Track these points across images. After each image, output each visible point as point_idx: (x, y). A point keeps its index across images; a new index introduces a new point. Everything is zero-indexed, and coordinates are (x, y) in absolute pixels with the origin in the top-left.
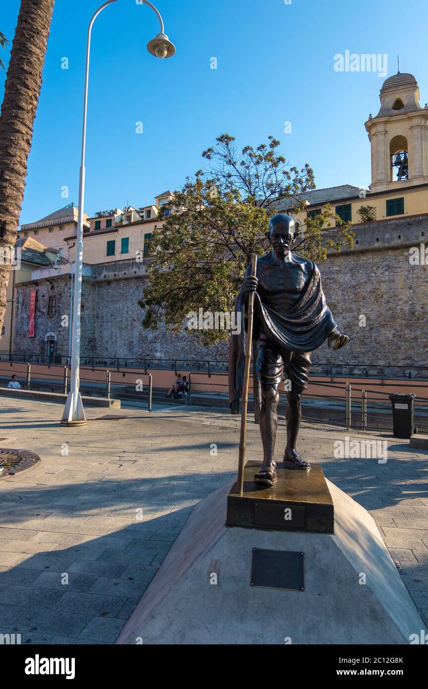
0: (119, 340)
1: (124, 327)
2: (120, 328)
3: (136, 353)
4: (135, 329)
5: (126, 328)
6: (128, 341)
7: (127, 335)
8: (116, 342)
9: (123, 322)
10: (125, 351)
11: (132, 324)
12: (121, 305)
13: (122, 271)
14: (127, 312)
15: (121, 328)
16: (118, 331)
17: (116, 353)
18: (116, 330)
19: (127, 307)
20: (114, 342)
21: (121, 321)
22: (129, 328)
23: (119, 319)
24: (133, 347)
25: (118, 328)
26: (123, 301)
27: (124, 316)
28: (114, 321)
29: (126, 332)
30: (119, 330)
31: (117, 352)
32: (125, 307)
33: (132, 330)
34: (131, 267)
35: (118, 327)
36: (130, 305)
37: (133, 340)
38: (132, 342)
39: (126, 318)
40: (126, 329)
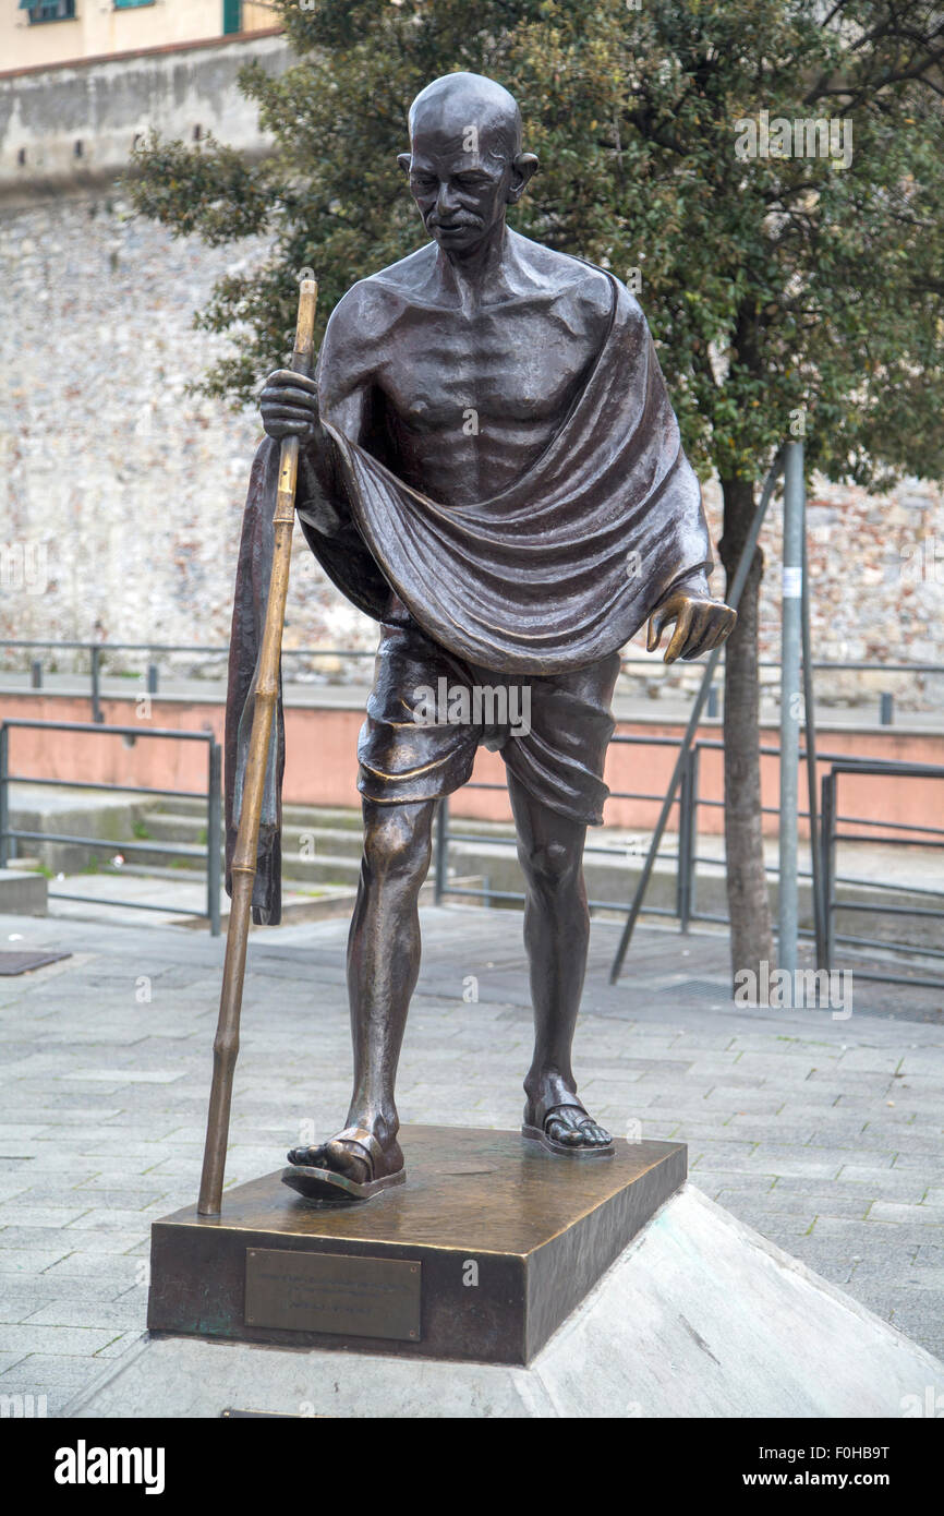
0: (117, 534)
1: (147, 458)
2: (127, 472)
3: (216, 612)
4: (206, 475)
5: (154, 464)
6: (167, 544)
7: (164, 506)
8: (103, 547)
9: (140, 431)
10: (155, 598)
11: (189, 443)
12: (123, 334)
13: (118, 125)
14: (162, 373)
15: (130, 468)
16: (111, 484)
17: (103, 611)
18: (98, 481)
19: (161, 346)
20: (92, 547)
21: (130, 426)
22: (175, 464)
23: (114, 415)
24: (201, 578)
25: (107, 465)
26: (135, 304)
27: (141, 395)
28: (89, 424)
29: (161, 491)
30: (120, 479)
31: (113, 608)
32: (149, 344)
33: (191, 476)
34: (170, 99)
35: (111, 458)
36: (172, 329)
37: (200, 535)
38: (193, 547)
39: (156, 410)
40: (157, 472)
